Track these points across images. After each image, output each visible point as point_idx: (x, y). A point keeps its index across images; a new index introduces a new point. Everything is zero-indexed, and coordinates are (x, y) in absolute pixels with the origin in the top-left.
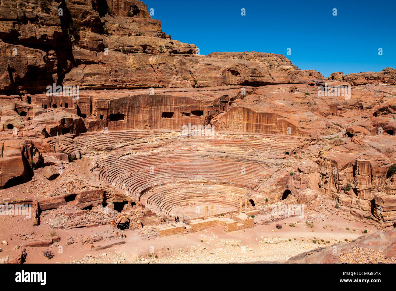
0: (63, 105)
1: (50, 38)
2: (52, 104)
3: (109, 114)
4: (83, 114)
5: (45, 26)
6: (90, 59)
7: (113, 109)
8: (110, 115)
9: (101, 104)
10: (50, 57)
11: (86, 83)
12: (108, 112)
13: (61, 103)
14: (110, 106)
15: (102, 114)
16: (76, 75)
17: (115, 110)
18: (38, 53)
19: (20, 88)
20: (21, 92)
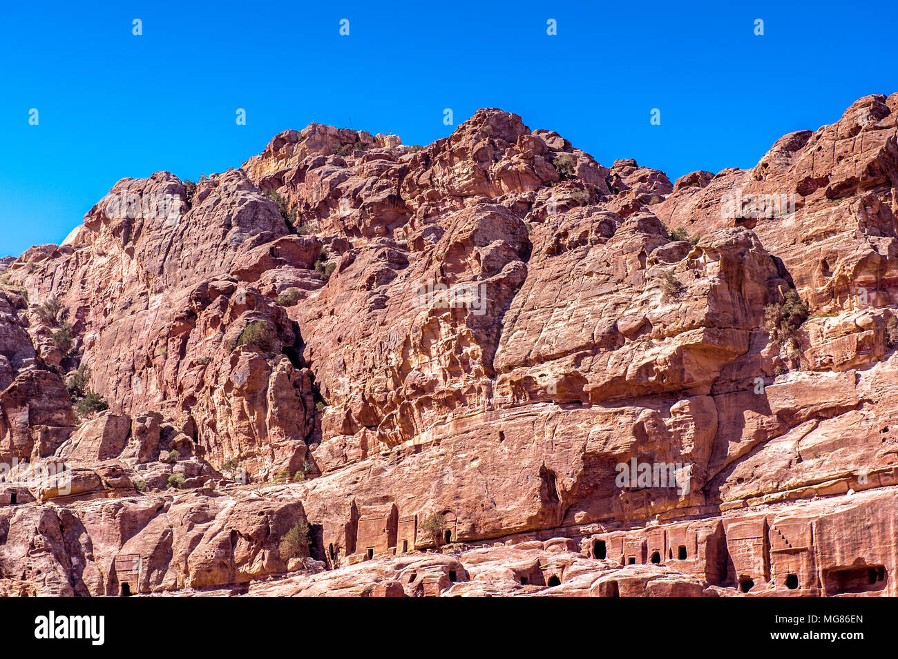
0: (676, 553)
1: (662, 369)
2: (650, 553)
3: (820, 568)
4: (741, 576)
5: (667, 339)
6: (832, 400)
7: (832, 551)
8: (825, 571)
9: (788, 537)
10: (668, 421)
11: (792, 481)
12: (812, 562)
13: (669, 546)
14: (821, 539)
15: (792, 570)
16: (770, 459)
17: (842, 552)
18: (622, 419)
19: (578, 520)
20: (582, 529)
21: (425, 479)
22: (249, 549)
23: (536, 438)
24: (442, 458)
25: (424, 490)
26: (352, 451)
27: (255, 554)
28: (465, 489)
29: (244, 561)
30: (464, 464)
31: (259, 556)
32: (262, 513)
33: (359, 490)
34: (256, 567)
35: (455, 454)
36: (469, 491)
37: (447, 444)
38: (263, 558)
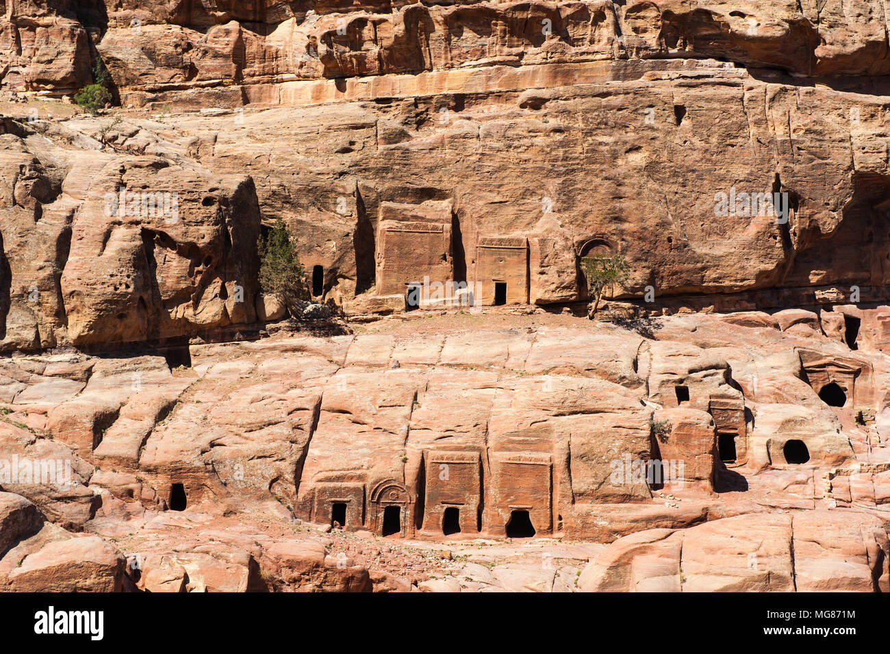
19: (814, 279)
20: (819, 294)
21: (524, 171)
22: (191, 274)
23: (753, 130)
24: (559, 137)
25: (528, 193)
26: (209, 62)
27: (205, 284)
28: (625, 204)
29: (181, 297)
30: (615, 156)
31: (214, 289)
32: (208, 202)
33: (360, 168)
34: (209, 311)
35: (589, 133)
36: (640, 208)
37: (565, 112)
38: (223, 294)
